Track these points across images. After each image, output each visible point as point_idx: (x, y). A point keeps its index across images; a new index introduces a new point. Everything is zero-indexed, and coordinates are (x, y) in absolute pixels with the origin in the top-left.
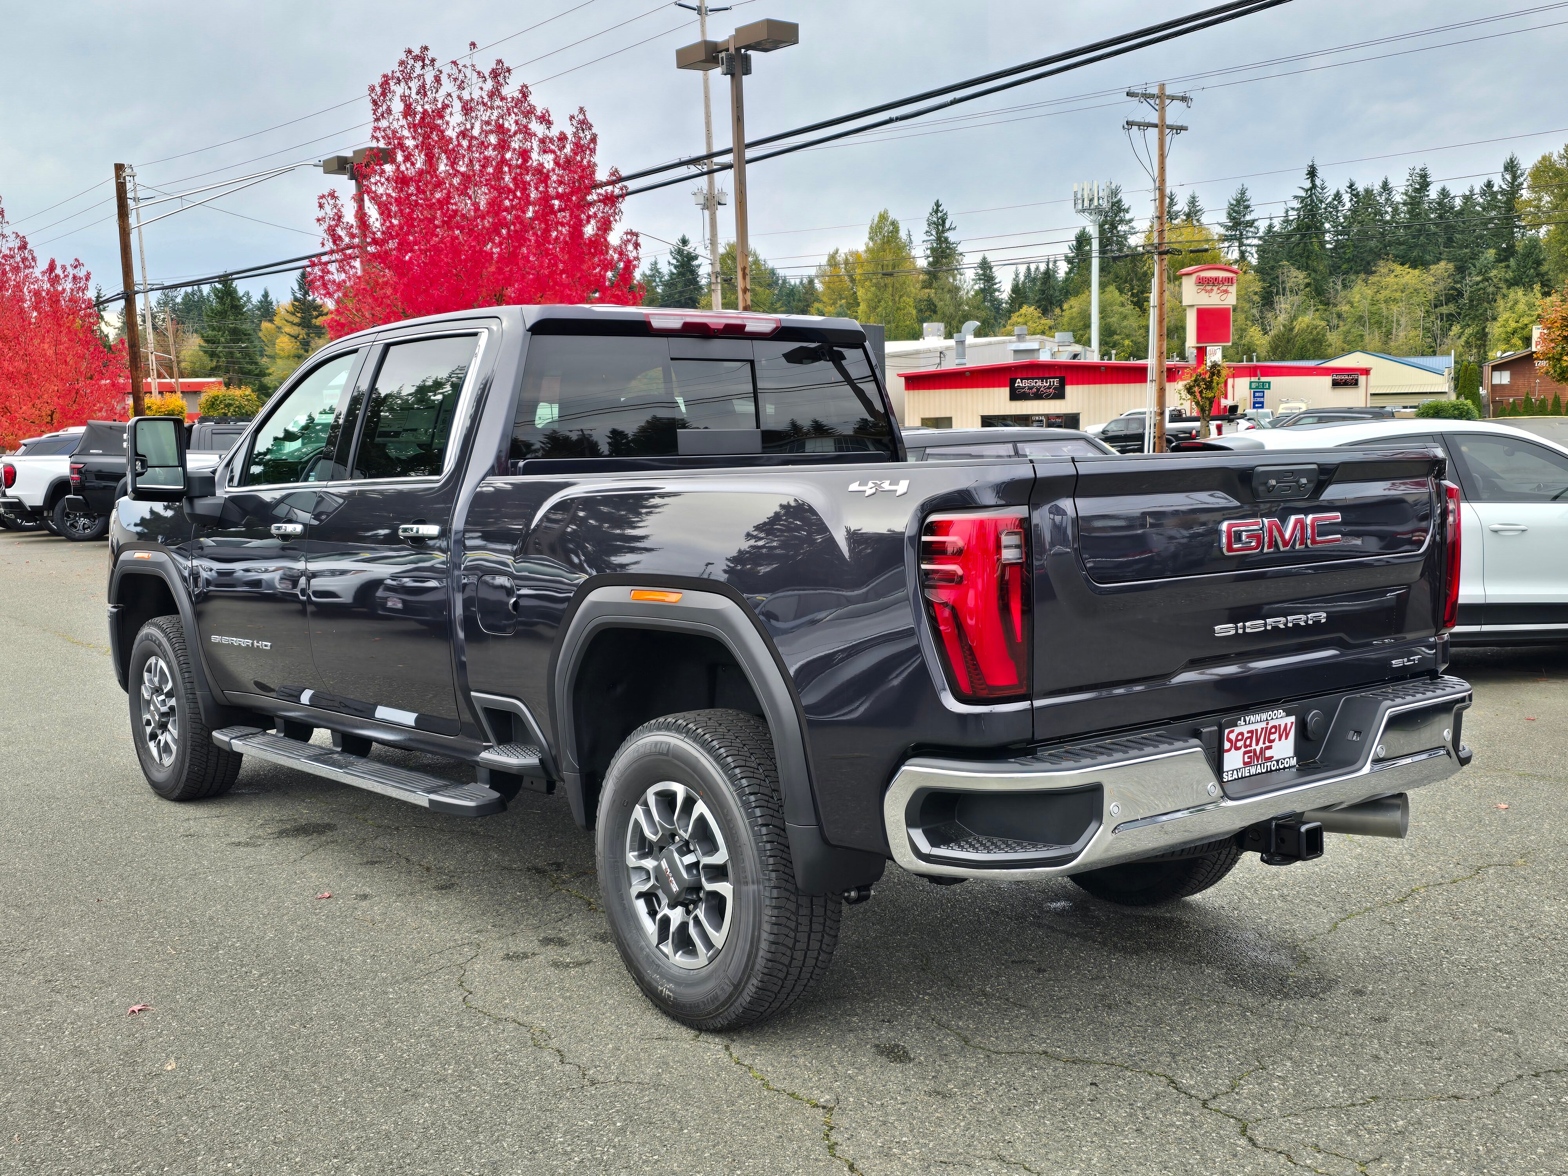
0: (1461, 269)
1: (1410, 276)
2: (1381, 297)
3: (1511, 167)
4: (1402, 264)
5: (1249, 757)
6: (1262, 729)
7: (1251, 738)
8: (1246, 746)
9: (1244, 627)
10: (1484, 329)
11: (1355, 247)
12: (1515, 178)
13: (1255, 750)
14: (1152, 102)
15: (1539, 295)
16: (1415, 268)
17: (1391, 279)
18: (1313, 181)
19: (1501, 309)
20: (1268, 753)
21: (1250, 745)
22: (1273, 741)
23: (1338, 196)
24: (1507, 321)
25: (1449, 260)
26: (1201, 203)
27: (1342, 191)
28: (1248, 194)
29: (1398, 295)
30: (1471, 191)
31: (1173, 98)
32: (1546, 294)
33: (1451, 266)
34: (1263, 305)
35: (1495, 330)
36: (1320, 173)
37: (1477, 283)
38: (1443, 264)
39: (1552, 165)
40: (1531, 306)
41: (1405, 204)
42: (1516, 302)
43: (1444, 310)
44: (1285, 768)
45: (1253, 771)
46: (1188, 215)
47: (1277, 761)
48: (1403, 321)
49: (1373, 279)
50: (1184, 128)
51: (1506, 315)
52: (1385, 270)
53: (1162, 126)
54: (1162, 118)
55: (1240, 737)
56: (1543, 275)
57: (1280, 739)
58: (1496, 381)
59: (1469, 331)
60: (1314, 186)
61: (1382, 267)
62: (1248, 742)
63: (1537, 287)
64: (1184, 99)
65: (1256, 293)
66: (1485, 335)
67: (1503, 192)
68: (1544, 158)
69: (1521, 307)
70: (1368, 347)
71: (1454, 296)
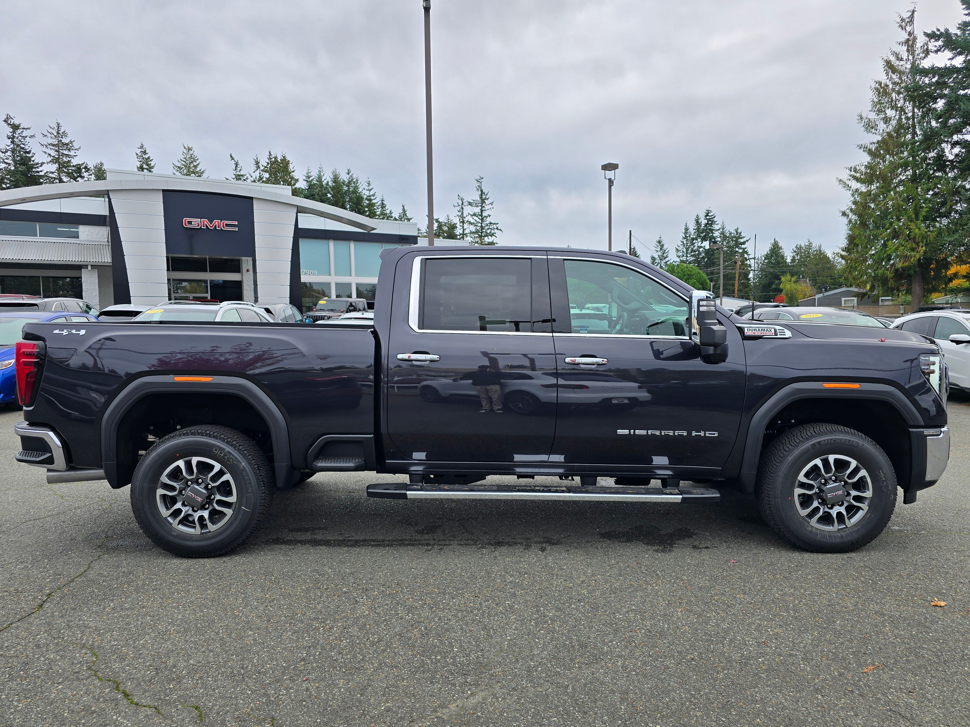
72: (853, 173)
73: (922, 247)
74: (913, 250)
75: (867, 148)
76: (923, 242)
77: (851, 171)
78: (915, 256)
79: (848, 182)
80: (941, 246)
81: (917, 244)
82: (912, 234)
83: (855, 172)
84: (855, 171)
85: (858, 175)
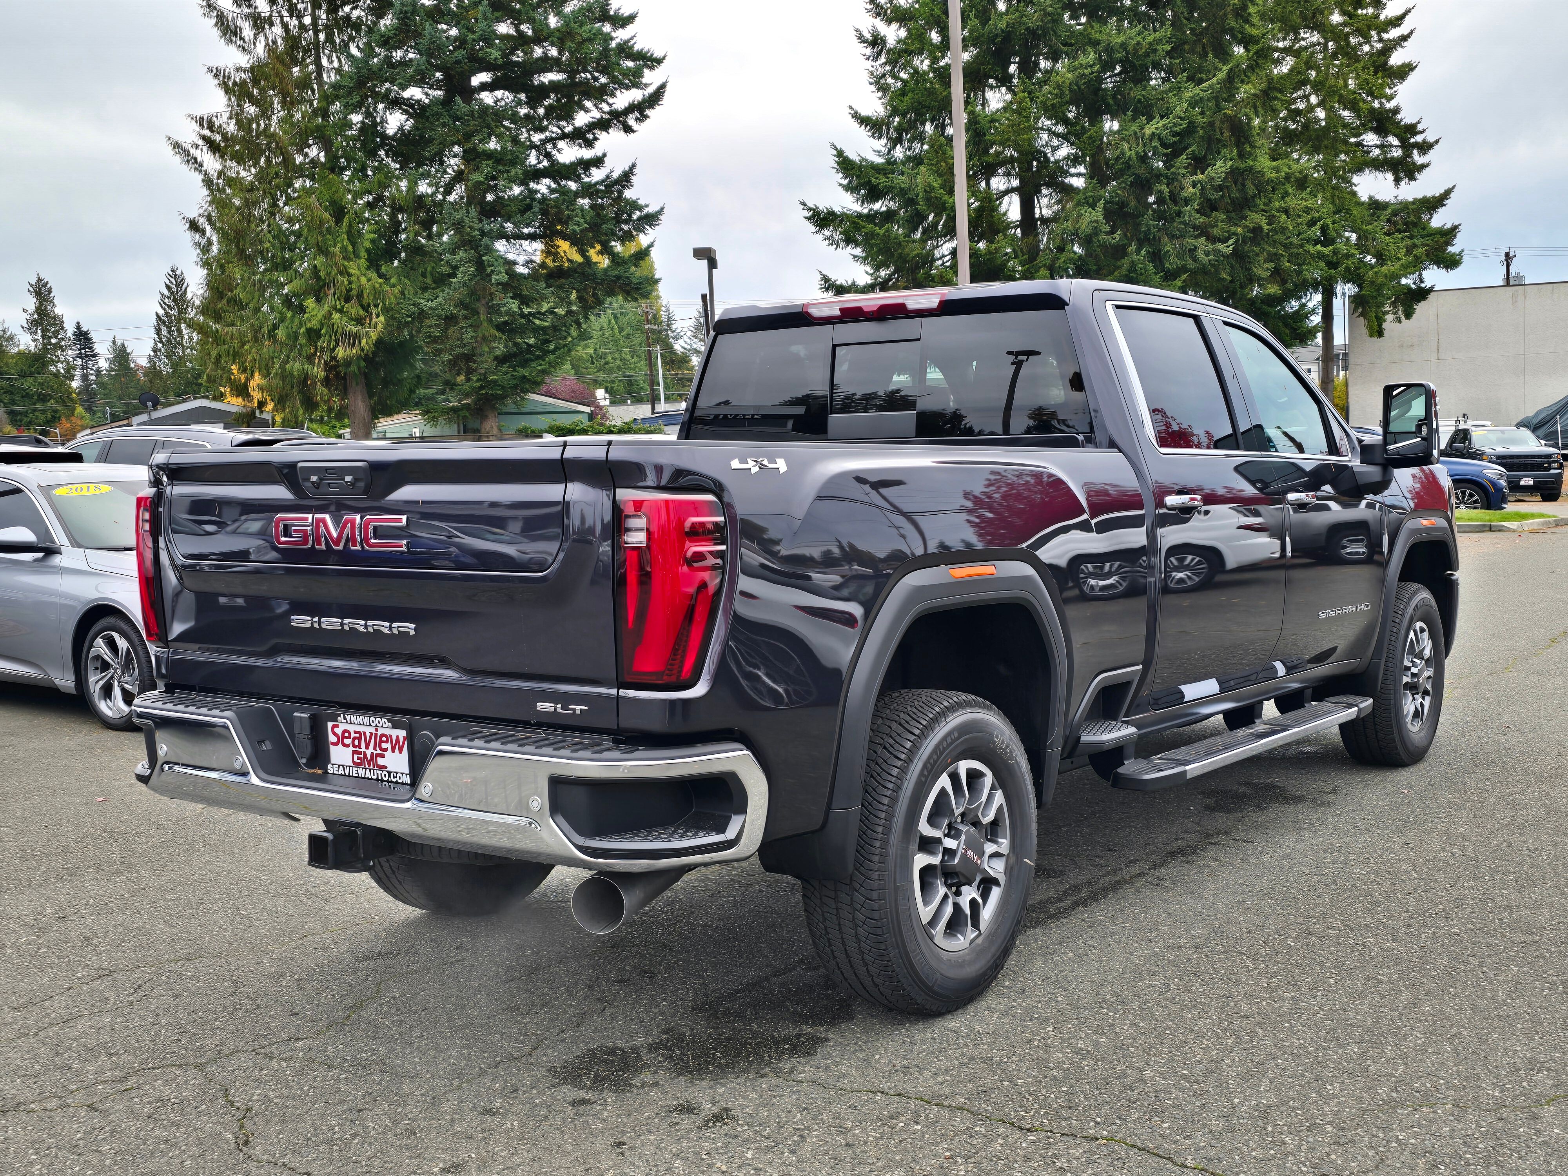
5: (359, 758)
6: (371, 734)
7: (359, 739)
8: (355, 746)
9: (319, 623)
13: (365, 753)
20: (381, 761)
21: (359, 746)
22: (386, 750)
44: (397, 782)
45: (362, 773)
47: (389, 773)
55: (346, 735)
57: (393, 751)
62: (356, 742)
72: (206, 132)
73: (378, 316)
74: (359, 321)
75: (229, 78)
76: (376, 306)
77: (202, 125)
78: (368, 335)
79: (193, 151)
80: (408, 316)
81: (366, 308)
82: (353, 286)
83: (212, 131)
84: (211, 127)
85: (218, 138)
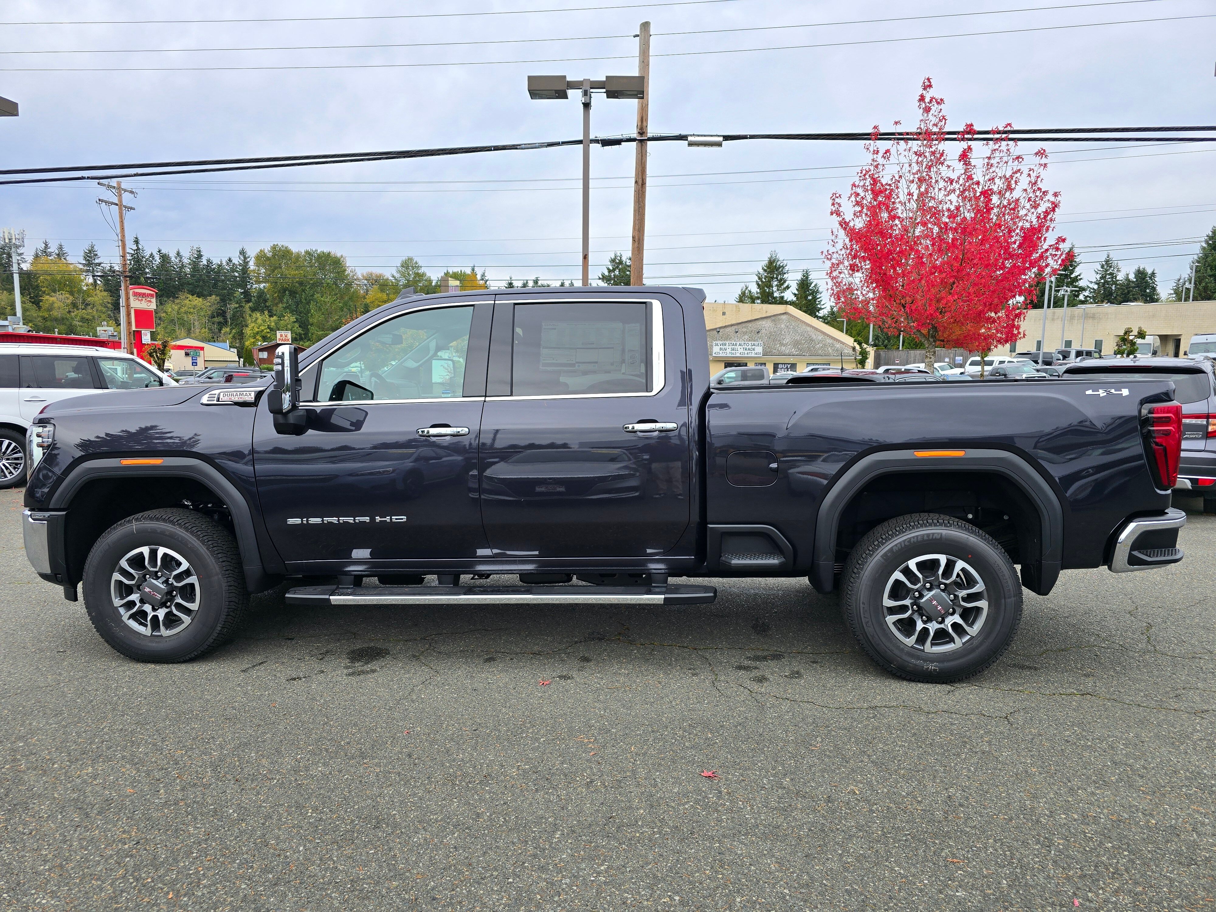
0: (223, 300)
1: (198, 301)
2: (183, 310)
3: (242, 253)
4: (193, 295)
10: (242, 331)
11: (165, 283)
12: (245, 258)
14: (114, 191)
15: (267, 316)
16: (199, 297)
17: (187, 302)
18: (137, 246)
19: (249, 322)
23: (152, 255)
24: (253, 327)
25: (217, 295)
26: (65, 249)
27: (155, 254)
28: (96, 248)
29: (192, 310)
30: (221, 262)
31: (125, 191)
32: (271, 316)
33: (218, 298)
34: (115, 310)
35: (248, 331)
36: (141, 242)
37: (236, 308)
38: (214, 297)
39: (265, 254)
40: (264, 321)
41: (190, 264)
42: (257, 319)
43: (216, 319)
46: (58, 255)
48: (196, 323)
49: (177, 301)
50: (132, 208)
51: (253, 325)
52: (184, 297)
53: (120, 205)
54: (120, 200)
56: (268, 307)
58: (261, 356)
59: (234, 331)
60: (138, 249)
61: (182, 295)
63: (266, 312)
64: (132, 192)
65: (109, 303)
66: (243, 333)
67: (240, 265)
68: (261, 251)
69: (259, 321)
70: (179, 336)
71: (222, 313)
